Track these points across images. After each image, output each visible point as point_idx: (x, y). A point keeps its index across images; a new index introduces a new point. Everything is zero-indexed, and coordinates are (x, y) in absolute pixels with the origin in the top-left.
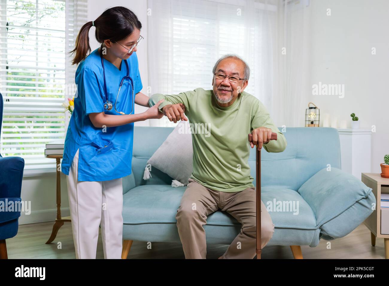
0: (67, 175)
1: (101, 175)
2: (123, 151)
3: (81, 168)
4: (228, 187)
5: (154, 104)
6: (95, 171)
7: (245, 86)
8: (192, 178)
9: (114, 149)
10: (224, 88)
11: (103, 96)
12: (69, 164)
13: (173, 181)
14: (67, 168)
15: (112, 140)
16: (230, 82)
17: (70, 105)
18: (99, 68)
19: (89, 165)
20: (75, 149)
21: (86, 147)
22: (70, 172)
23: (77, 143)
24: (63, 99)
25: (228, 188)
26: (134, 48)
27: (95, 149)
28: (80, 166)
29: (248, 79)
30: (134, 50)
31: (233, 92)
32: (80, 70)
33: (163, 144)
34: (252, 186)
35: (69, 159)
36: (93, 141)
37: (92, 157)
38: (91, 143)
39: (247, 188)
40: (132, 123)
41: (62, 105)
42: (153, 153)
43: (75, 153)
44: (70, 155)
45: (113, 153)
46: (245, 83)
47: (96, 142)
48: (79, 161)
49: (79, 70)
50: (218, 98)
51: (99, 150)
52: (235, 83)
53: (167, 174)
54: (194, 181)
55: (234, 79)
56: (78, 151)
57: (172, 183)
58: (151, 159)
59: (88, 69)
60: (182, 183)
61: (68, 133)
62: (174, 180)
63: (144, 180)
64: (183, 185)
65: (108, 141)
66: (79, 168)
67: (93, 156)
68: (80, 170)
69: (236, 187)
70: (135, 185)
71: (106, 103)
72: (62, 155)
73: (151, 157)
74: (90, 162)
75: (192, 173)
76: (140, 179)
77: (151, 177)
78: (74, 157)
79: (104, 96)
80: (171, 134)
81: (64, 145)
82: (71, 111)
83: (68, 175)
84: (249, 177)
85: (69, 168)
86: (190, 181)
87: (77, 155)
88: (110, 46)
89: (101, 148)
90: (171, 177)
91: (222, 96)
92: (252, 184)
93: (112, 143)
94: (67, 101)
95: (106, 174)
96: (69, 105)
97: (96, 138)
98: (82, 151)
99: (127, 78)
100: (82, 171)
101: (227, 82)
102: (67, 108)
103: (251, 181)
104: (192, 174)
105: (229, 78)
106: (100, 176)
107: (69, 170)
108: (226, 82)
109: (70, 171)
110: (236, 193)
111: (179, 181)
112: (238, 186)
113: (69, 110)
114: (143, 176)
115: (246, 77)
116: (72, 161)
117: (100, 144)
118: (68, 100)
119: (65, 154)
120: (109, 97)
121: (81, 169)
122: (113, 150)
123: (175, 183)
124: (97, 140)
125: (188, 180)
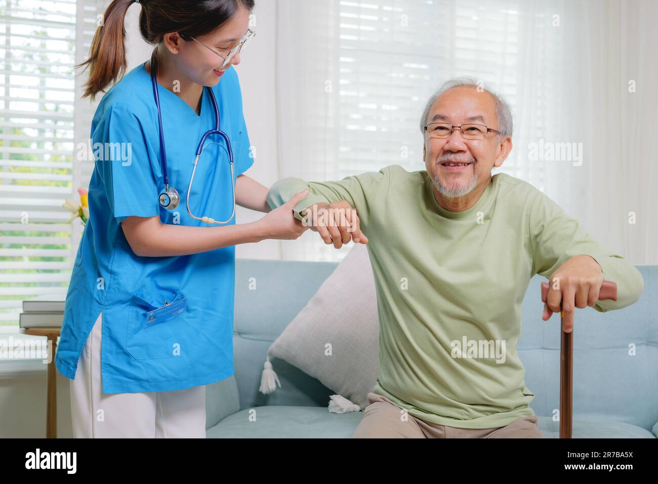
0: (71, 380)
1: (157, 377)
2: (210, 314)
3: (107, 362)
4: (468, 415)
5: (282, 203)
6: (143, 368)
7: (505, 150)
8: (377, 392)
9: (188, 310)
10: (452, 157)
11: (157, 177)
12: (75, 351)
13: (331, 397)
14: (72, 362)
15: (182, 289)
16: (465, 141)
17: (83, 205)
18: (148, 108)
19: (127, 354)
20: (91, 315)
21: (118, 308)
22: (78, 373)
23: (98, 300)
24: (68, 190)
25: (466, 417)
26: (234, 57)
27: (142, 312)
28: (106, 356)
29: (511, 134)
30: (233, 61)
31: (477, 165)
32: (103, 113)
33: (310, 304)
34: (529, 414)
35: (76, 338)
36: (135, 294)
37: (135, 334)
38: (130, 297)
39: (514, 419)
40: (230, 247)
41: (63, 206)
42: (285, 326)
43: (93, 325)
44: (79, 329)
45: (186, 320)
46: (505, 144)
47: (142, 295)
48: (103, 345)
49: (100, 113)
50: (440, 186)
51: (151, 313)
52: (479, 143)
53: (320, 379)
54: (383, 401)
55: (474, 132)
56: (99, 320)
57: (331, 401)
58: (278, 341)
59: (121, 109)
60: (354, 403)
61: (74, 276)
62: (334, 395)
63: (261, 393)
64: (357, 408)
65: (173, 291)
66: (103, 361)
67: (136, 331)
68: (106, 366)
69: (487, 417)
70: (238, 407)
71: (163, 191)
72: (60, 327)
73: (278, 335)
74: (129, 347)
75: (378, 381)
76: (252, 392)
77: (280, 385)
78: (89, 333)
79: (159, 174)
80: (329, 280)
81: (65, 304)
82: (85, 221)
83: (73, 378)
84: (522, 389)
85: (75, 360)
86: (371, 398)
87: (97, 330)
88: (178, 49)
89: (157, 308)
90: (330, 388)
91: (451, 179)
92: (529, 409)
93: (182, 296)
94: (77, 197)
95: (169, 373)
96: (81, 205)
97: (144, 286)
98: (109, 318)
99: (216, 134)
100: (113, 370)
101: (458, 141)
102: (74, 213)
103: (528, 400)
104: (378, 383)
105: (462, 132)
106: (155, 380)
107: (76, 367)
108: (456, 144)
109: (77, 369)
110: (489, 431)
111: (348, 398)
112: (493, 412)
113: (80, 218)
114: (259, 384)
115: (504, 128)
116: (84, 345)
117: (152, 298)
118: (78, 193)
119: (67, 326)
120: (174, 178)
121: (109, 365)
122: (186, 314)
123: (338, 401)
124: (145, 291)
125: (368, 396)
